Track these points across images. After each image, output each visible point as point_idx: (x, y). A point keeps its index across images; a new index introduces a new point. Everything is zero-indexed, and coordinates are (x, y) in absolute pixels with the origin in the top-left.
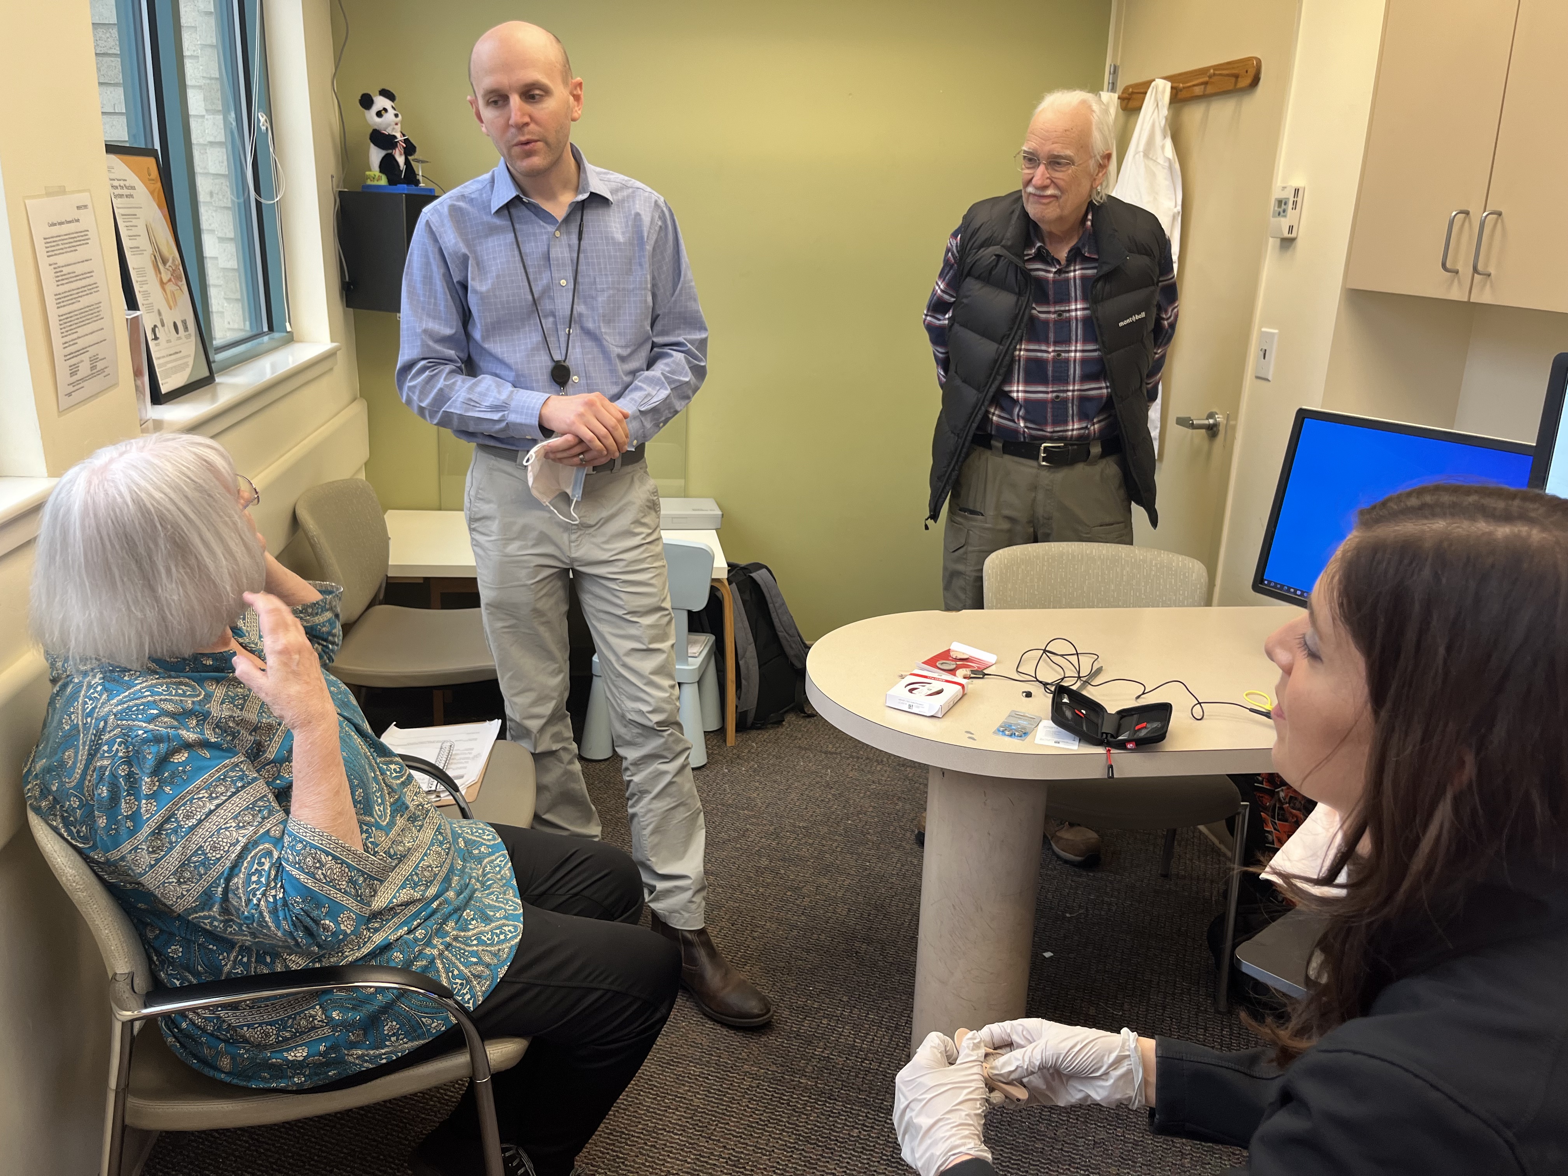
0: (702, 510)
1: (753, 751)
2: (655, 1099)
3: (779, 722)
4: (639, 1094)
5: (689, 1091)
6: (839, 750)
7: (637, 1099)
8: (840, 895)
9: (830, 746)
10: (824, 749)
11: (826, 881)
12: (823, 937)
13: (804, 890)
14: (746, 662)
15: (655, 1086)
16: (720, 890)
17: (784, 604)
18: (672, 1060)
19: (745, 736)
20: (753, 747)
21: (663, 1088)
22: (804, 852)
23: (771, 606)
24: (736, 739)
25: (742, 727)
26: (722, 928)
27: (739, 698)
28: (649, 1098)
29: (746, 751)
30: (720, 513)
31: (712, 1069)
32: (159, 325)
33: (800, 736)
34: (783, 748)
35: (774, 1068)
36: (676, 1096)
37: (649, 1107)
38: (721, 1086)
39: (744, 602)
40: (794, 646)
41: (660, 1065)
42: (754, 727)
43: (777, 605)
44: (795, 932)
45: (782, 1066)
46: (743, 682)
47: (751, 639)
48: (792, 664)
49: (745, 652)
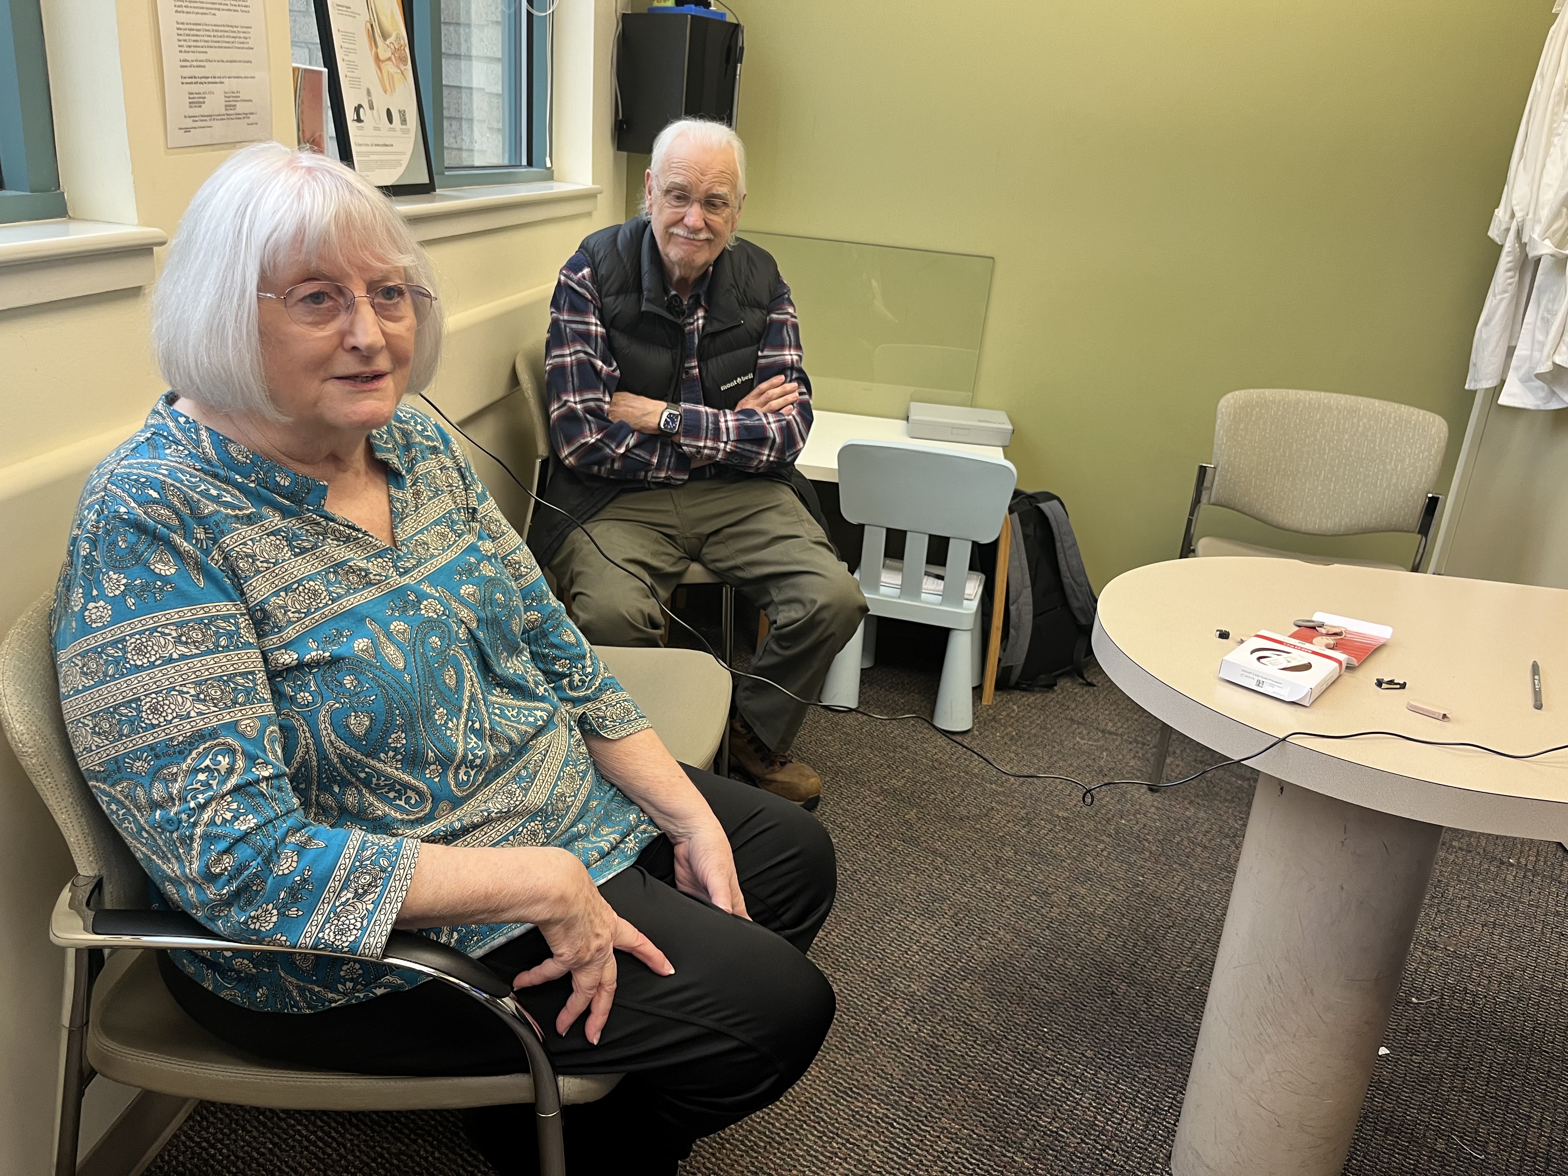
0: (989, 422)
1: (1013, 715)
2: (820, 1138)
3: (1050, 687)
4: (801, 1127)
5: (865, 1137)
6: (1121, 730)
7: (797, 1132)
8: (1099, 912)
9: (1110, 724)
10: (1102, 726)
11: (1083, 891)
12: (1070, 963)
13: (1054, 898)
14: (1017, 609)
15: (823, 1120)
16: (947, 877)
17: (1075, 544)
18: (851, 1089)
19: (1005, 696)
20: (1013, 710)
21: (832, 1125)
22: (1060, 849)
23: (1058, 545)
24: (994, 698)
25: (1002, 685)
26: (943, 926)
27: (1004, 651)
28: (813, 1135)
29: (1004, 713)
30: (1010, 427)
31: (900, 1113)
32: (366, 105)
33: (1073, 706)
34: (1051, 717)
35: (981, 1130)
36: (848, 1141)
37: (811, 1147)
38: (908, 1139)
39: (1026, 537)
40: (1080, 596)
41: (834, 1093)
42: (1017, 687)
43: (1066, 545)
44: (1034, 950)
45: (991, 1130)
46: (1012, 631)
47: (1028, 582)
48: (1075, 618)
49: (1018, 597)
